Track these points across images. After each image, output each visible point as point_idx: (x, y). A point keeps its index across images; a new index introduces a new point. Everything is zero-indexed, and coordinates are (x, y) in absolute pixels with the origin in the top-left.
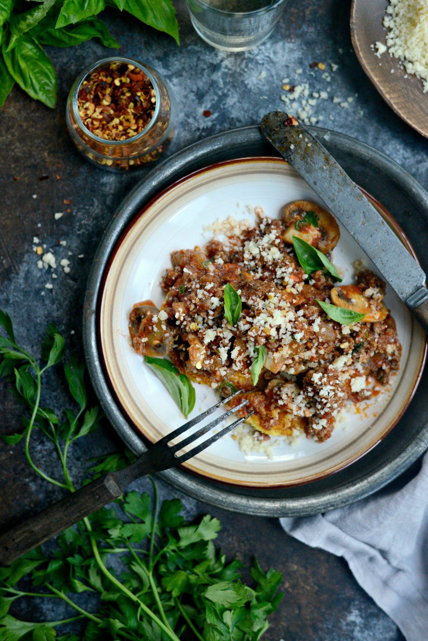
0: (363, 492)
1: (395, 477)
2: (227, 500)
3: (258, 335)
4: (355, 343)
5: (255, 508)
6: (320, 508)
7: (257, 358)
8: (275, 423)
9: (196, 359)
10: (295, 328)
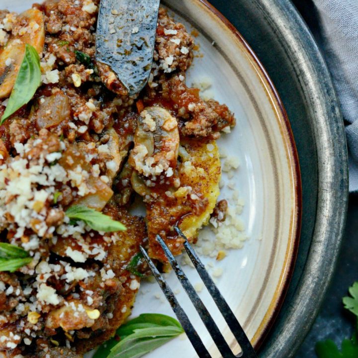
0: (313, 59)
1: (292, 8)
2: (316, 276)
3: (45, 220)
4: (74, 63)
5: (331, 232)
6: (335, 129)
7: (85, 222)
8: (196, 192)
9: (83, 319)
10: (38, 158)
